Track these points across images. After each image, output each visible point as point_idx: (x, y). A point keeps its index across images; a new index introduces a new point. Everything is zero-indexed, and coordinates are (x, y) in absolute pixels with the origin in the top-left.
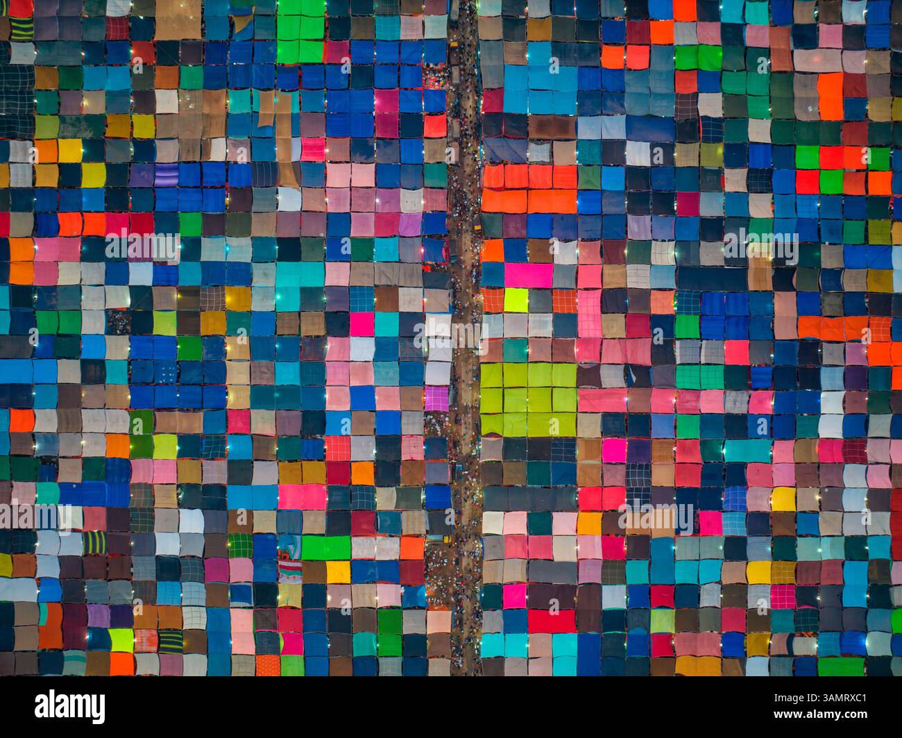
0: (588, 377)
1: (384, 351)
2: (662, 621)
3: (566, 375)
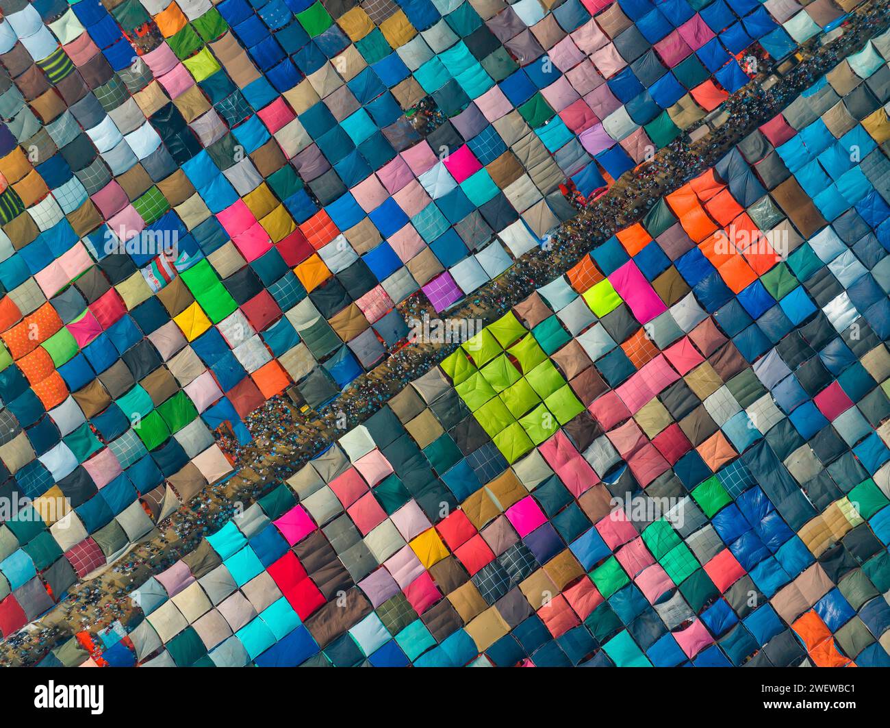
1: (452, 205)
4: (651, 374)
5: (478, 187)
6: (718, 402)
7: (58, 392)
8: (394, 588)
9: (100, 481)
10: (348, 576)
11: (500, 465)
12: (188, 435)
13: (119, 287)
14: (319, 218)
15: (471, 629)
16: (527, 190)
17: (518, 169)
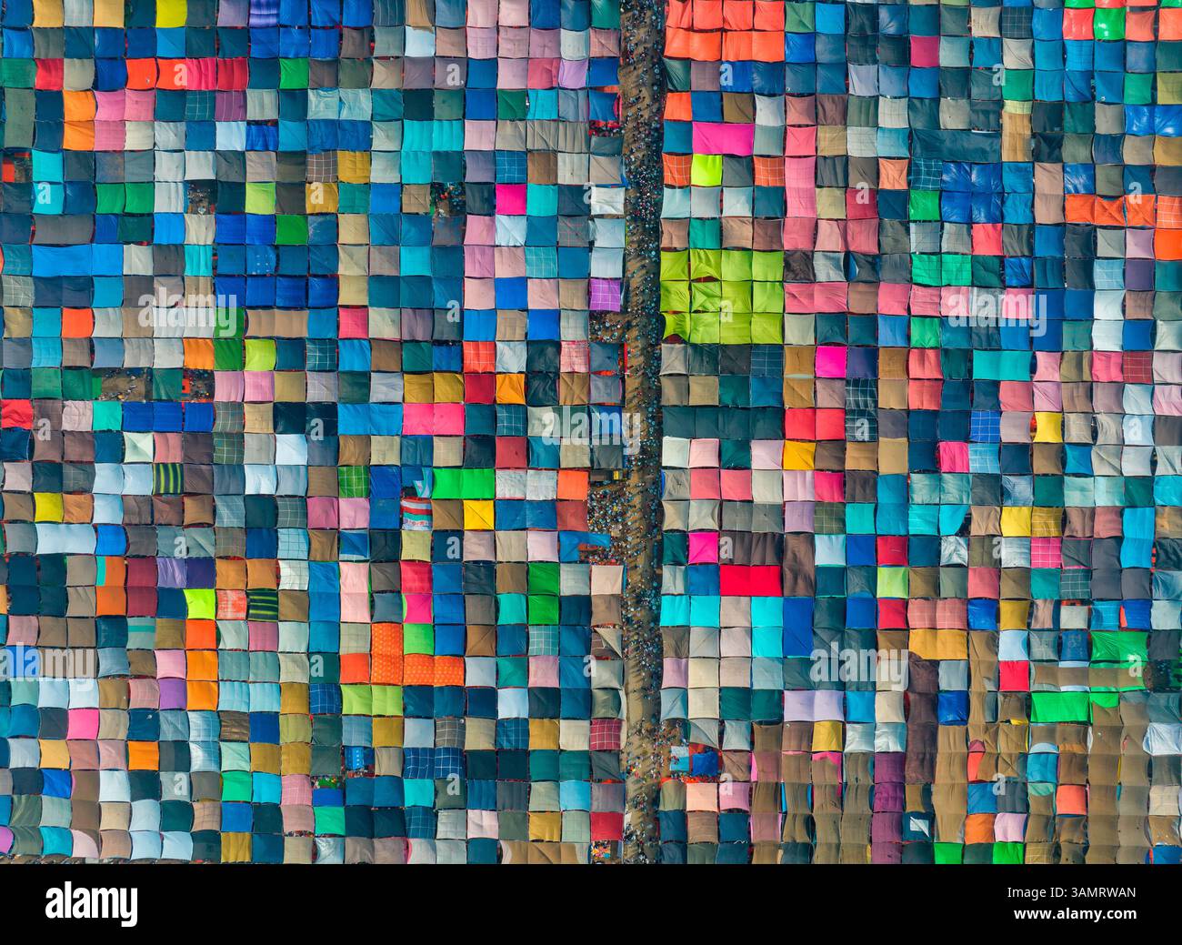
0: (798, 268)
1: (540, 233)
2: (890, 584)
4: (796, 179)
5: (540, 201)
6: (857, 143)
7: (453, 667)
8: (808, 507)
9: (552, 682)
10: (774, 535)
11: (775, 353)
12: (569, 584)
13: (404, 557)
14: (469, 351)
15: (884, 469)
16: (572, 163)
17: (549, 157)
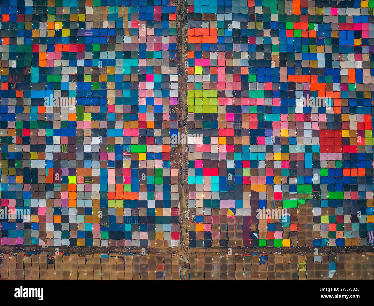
0: (221, 94)
1: (157, 86)
2: (246, 172)
3: (214, 94)
4: (221, 72)
5: (158, 78)
6: (236, 63)
7: (136, 194)
8: (225, 153)
9: (162, 198)
10: (216, 160)
11: (216, 115)
12: (165, 173)
13: (124, 167)
14: (139, 115)
15: (244, 144)
16: (165, 69)
17: (159, 67)
